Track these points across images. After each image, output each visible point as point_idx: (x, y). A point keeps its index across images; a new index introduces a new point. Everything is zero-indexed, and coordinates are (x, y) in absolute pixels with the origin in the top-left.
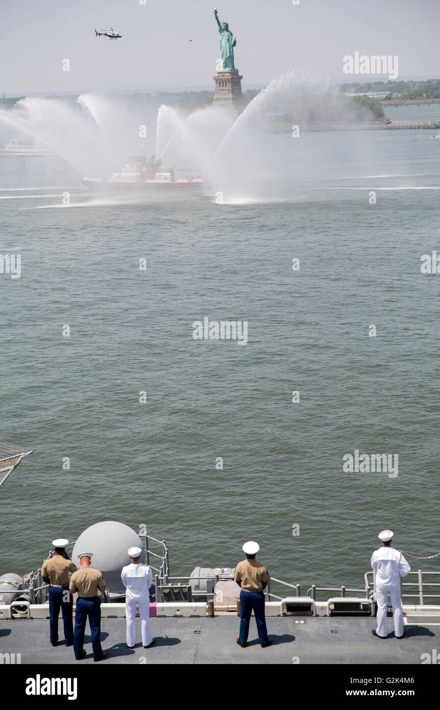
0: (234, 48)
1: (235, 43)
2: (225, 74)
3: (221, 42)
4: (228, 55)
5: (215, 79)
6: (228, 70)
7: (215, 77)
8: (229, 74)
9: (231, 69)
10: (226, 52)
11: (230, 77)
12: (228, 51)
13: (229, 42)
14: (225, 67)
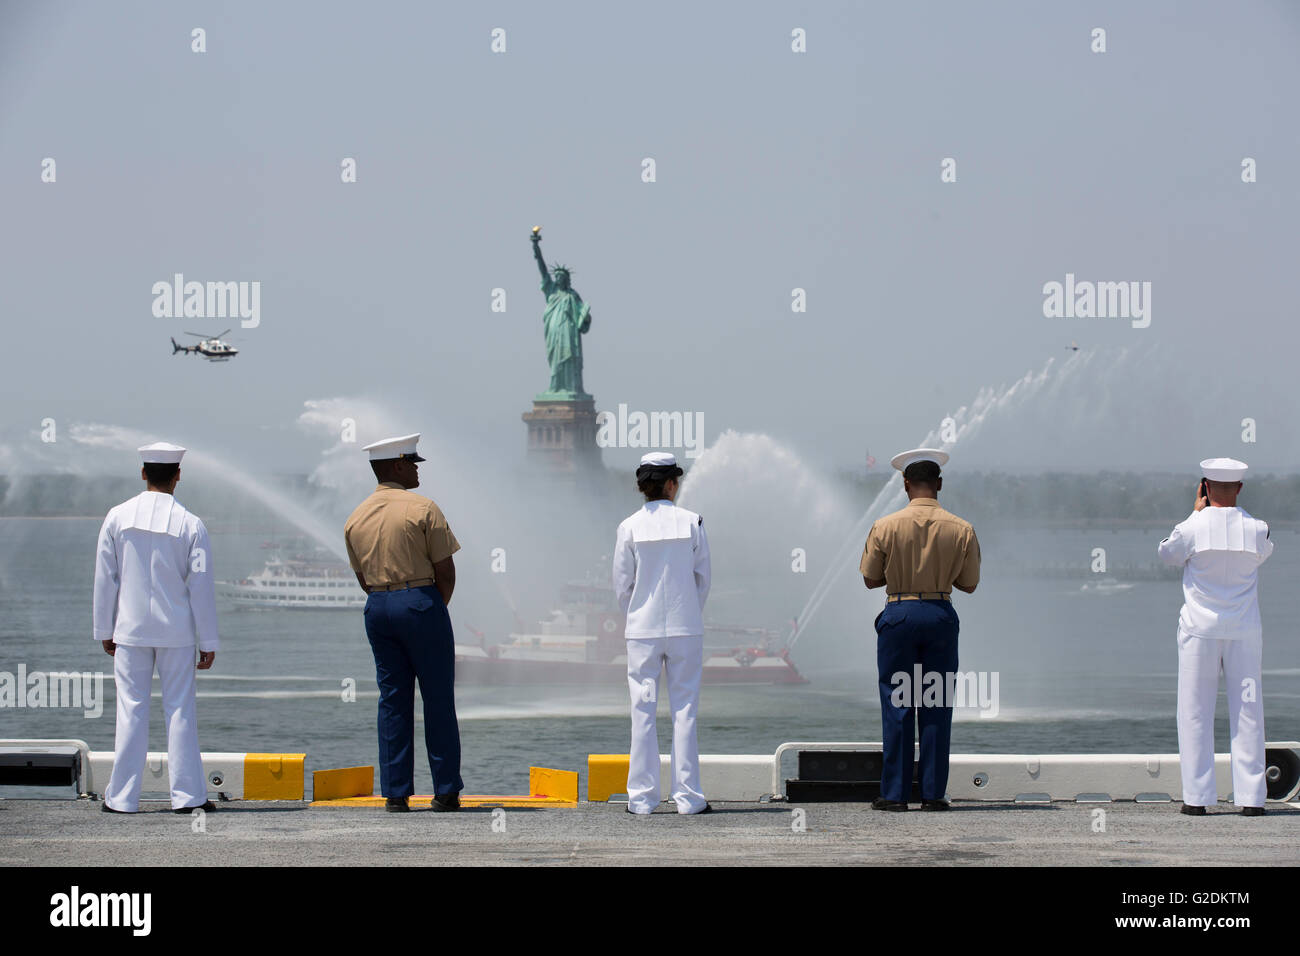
0: (583, 336)
1: (587, 323)
2: (558, 408)
3: (547, 318)
4: (567, 354)
5: (526, 421)
6: (564, 395)
7: (525, 414)
8: (567, 408)
9: (572, 393)
10: (562, 348)
11: (571, 416)
12: (567, 344)
13: (571, 319)
14: (558, 389)
